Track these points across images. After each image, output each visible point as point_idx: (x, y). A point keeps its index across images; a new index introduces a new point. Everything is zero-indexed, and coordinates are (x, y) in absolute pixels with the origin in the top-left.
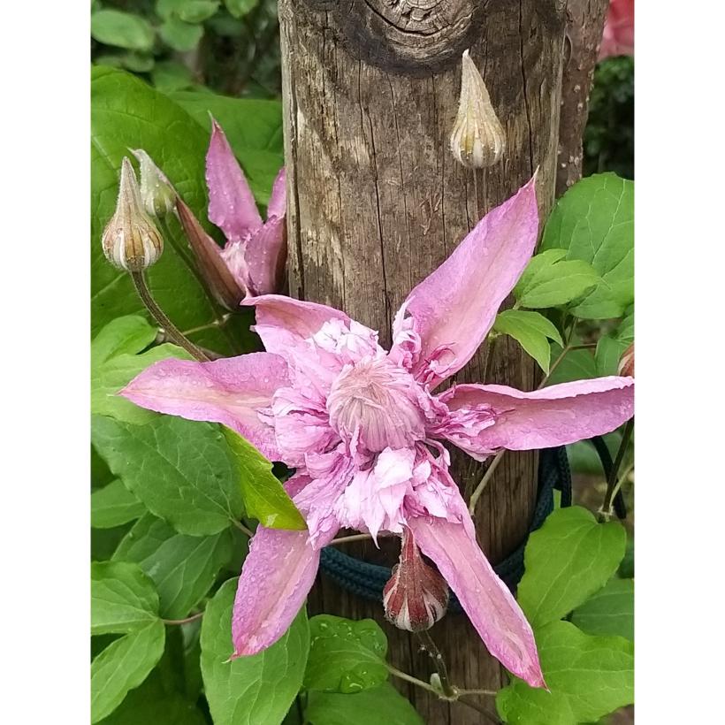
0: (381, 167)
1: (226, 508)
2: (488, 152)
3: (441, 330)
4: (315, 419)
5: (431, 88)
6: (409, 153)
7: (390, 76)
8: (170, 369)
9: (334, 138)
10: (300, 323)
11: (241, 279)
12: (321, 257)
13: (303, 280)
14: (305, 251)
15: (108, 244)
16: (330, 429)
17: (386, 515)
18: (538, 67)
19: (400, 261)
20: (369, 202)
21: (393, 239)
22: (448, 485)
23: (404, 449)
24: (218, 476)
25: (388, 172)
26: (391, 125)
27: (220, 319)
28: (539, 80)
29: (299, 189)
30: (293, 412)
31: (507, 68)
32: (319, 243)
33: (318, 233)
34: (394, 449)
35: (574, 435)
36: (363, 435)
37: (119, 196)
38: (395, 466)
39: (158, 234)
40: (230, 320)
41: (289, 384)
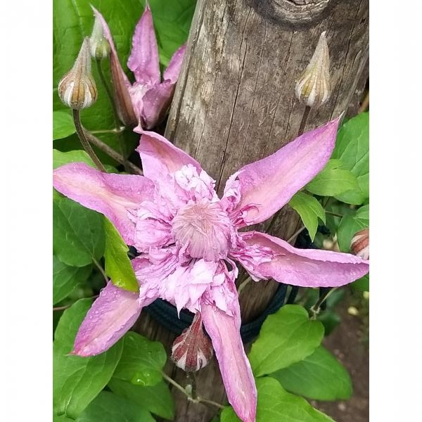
0: (245, 77)
1: (92, 251)
2: (318, 98)
3: (254, 193)
4: (162, 226)
5: (290, 38)
6: (265, 74)
7: (267, 23)
8: (80, 169)
9: (221, 50)
10: (167, 156)
11: (138, 109)
12: (191, 119)
13: (176, 127)
14: (183, 112)
15: (62, 88)
16: (169, 234)
17: (190, 300)
18: (359, 43)
19: (239, 137)
20: (231, 96)
21: (239, 124)
22: (232, 291)
23: (212, 262)
24: (92, 231)
25: (248, 82)
26: (258, 54)
27: (118, 128)
28: (357, 51)
29: (190, 73)
30: (150, 218)
31: (340, 39)
32: (192, 110)
33: (194, 103)
34: (206, 261)
35: (316, 282)
36: (189, 247)
37: (77, 59)
38: (203, 272)
39: (96, 89)
40: (124, 131)
41: (152, 199)
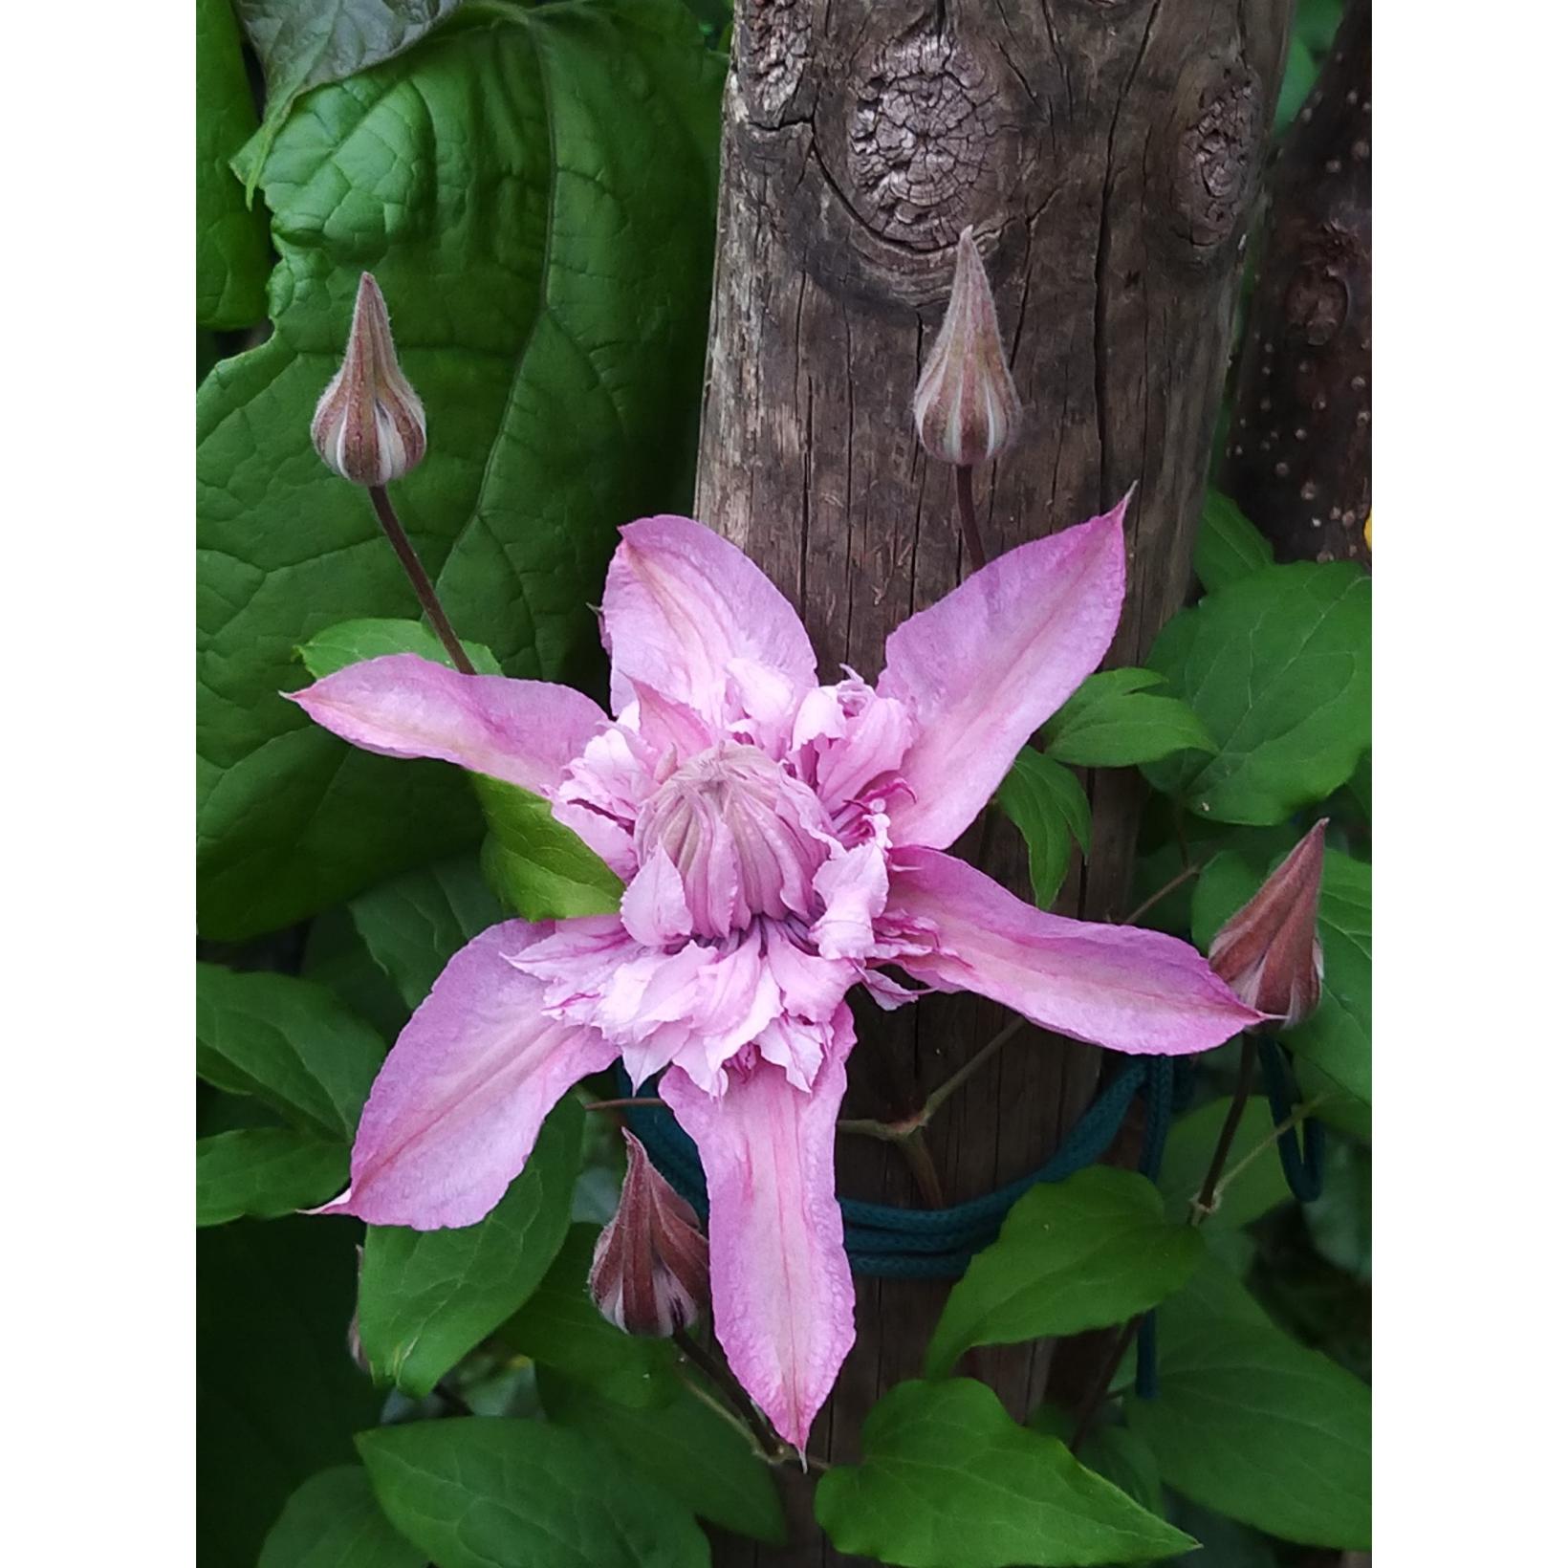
0: (818, 467)
5: (913, 349)
6: (866, 454)
7: (849, 312)
9: (753, 397)
19: (831, 641)
20: (790, 526)
21: (823, 600)
25: (828, 480)
26: (842, 398)
